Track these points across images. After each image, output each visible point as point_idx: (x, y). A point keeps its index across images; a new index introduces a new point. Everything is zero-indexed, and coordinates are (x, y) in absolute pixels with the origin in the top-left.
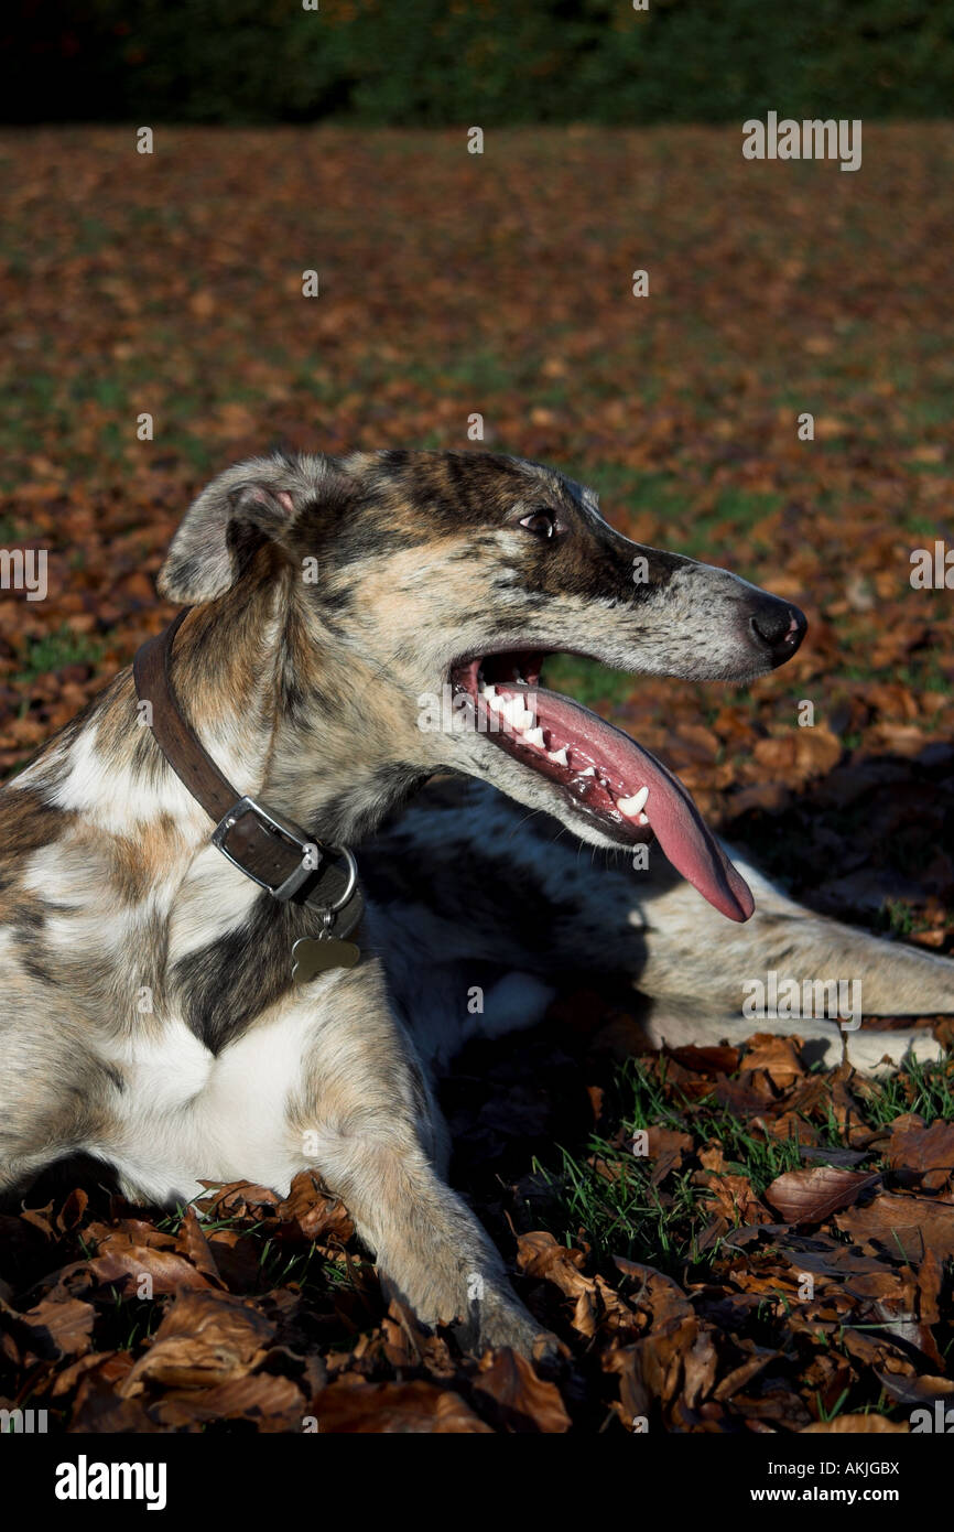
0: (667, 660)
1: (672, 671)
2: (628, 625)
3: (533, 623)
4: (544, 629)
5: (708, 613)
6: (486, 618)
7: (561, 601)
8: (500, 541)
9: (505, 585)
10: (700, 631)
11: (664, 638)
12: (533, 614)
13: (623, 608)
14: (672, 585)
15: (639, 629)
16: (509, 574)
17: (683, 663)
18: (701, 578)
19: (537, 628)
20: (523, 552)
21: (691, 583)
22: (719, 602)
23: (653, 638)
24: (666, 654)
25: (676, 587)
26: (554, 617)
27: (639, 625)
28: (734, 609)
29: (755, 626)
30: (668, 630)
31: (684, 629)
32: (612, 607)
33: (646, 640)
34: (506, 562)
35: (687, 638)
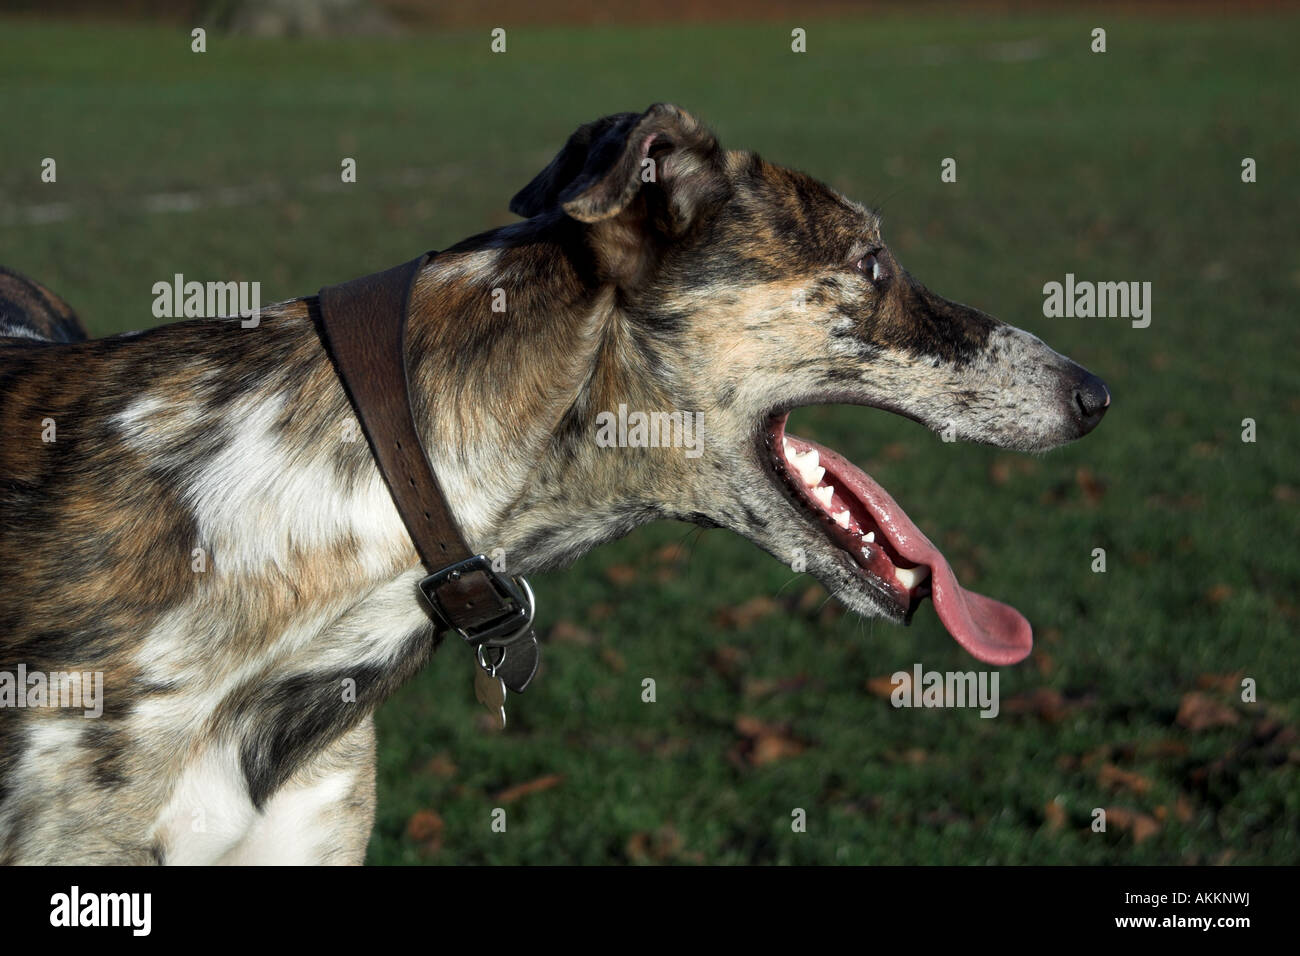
0: (992, 429)
1: (993, 439)
2: (954, 387)
3: (864, 376)
4: (873, 383)
5: (1030, 382)
6: (820, 367)
7: (890, 354)
8: (841, 285)
9: (840, 334)
10: (1025, 400)
11: (991, 405)
12: (864, 366)
13: (948, 367)
14: (991, 347)
15: (966, 393)
16: (846, 322)
17: (1006, 432)
18: (1018, 342)
19: (866, 382)
20: (862, 299)
21: (1009, 346)
22: (1040, 371)
23: (982, 403)
24: (990, 422)
25: (995, 350)
26: (884, 372)
27: (965, 388)
28: (1056, 379)
29: (1079, 399)
30: (993, 396)
31: (1009, 397)
32: (936, 365)
33: (973, 404)
34: (844, 309)
35: (1013, 406)
